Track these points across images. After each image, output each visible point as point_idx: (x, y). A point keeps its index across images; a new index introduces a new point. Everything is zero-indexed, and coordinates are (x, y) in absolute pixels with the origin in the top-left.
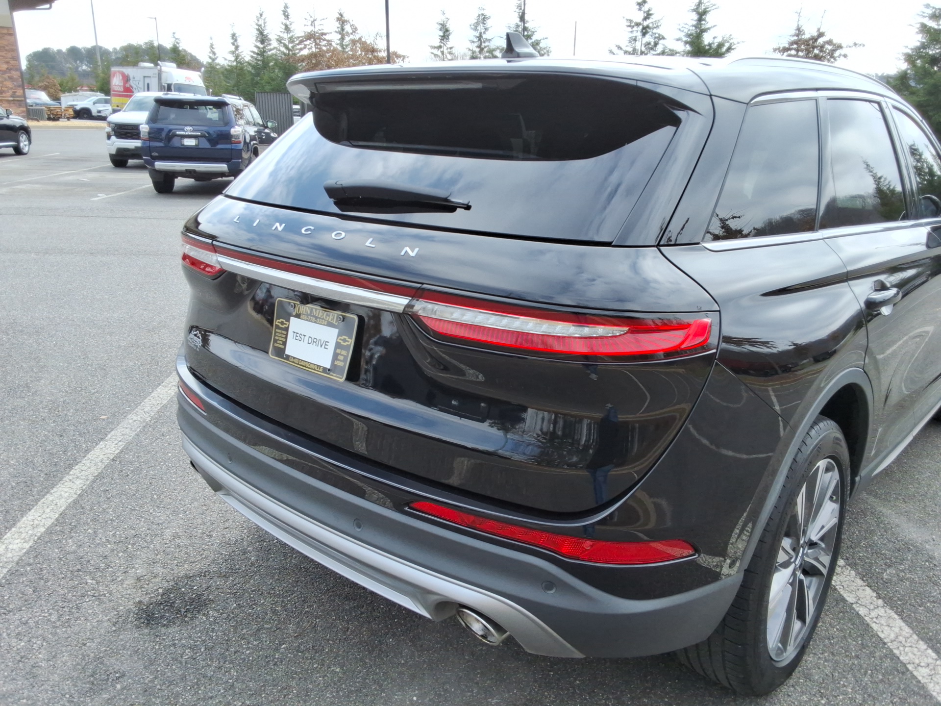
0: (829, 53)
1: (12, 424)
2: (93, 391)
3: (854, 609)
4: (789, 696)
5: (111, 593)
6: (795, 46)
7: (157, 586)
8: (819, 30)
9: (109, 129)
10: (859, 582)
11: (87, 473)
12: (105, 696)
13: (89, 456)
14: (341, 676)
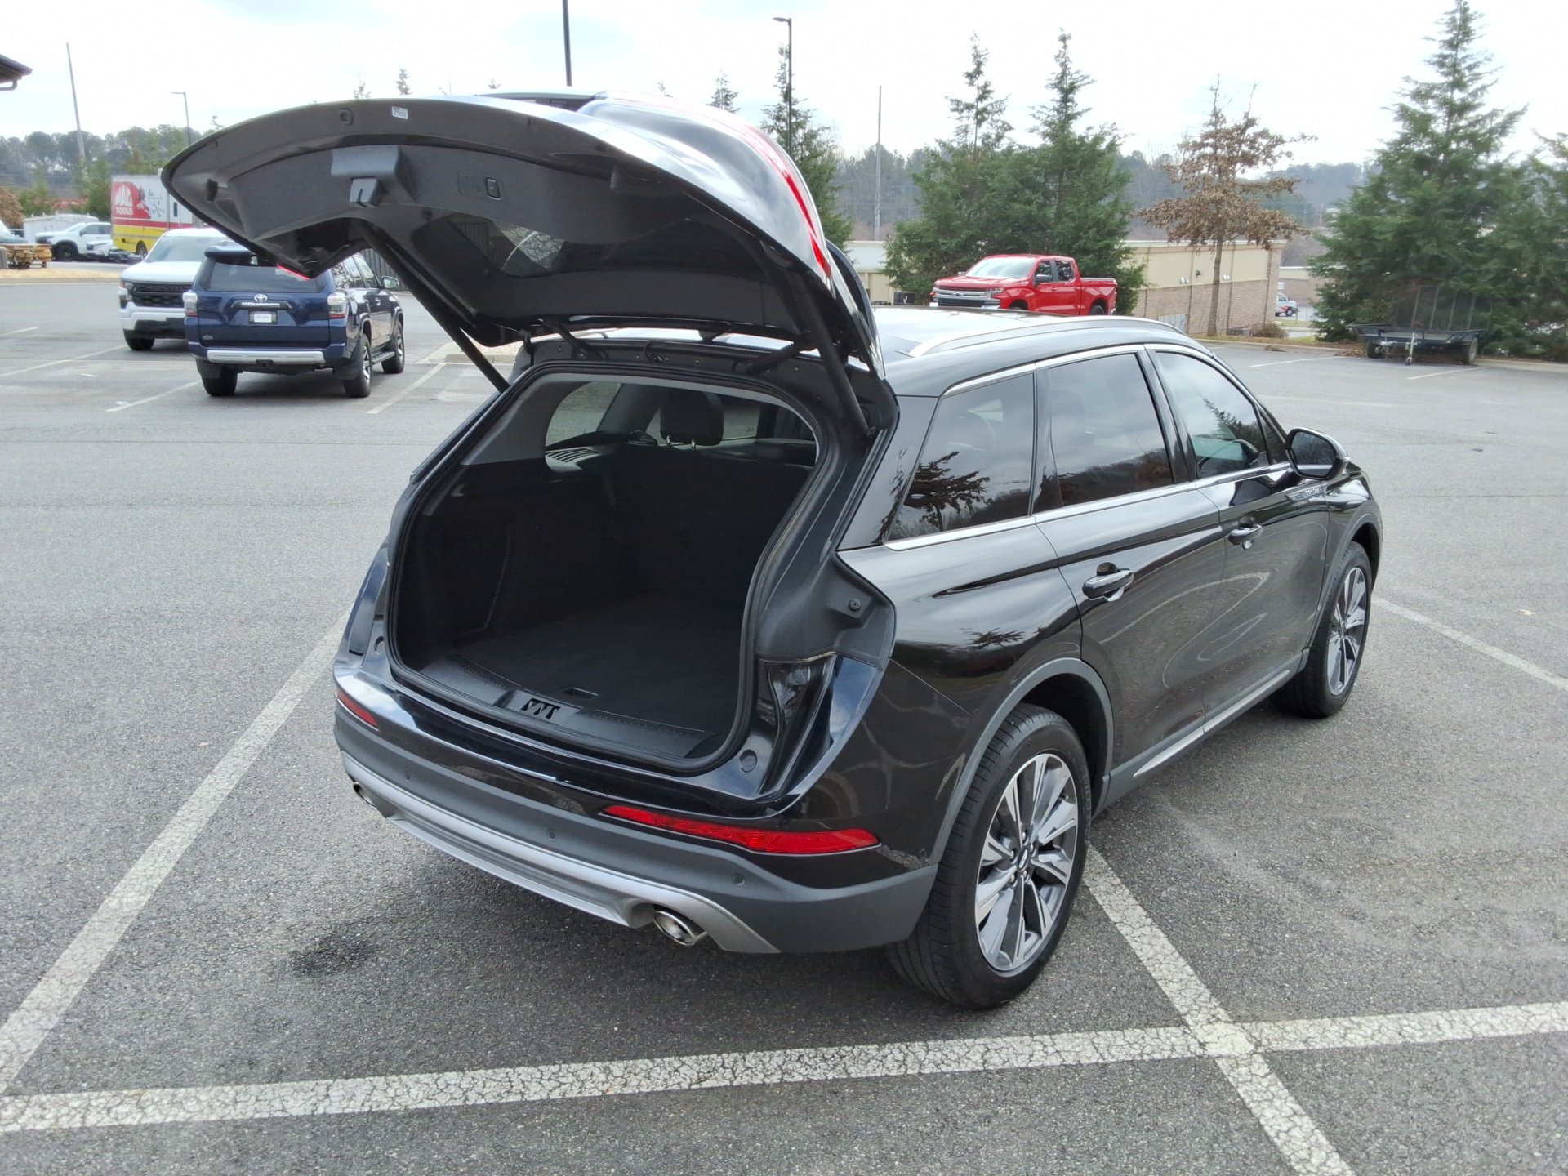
0: (1263, 151)
1: (83, 756)
2: (181, 711)
3: (1116, 928)
4: (1020, 1012)
5: (258, 944)
6: (1211, 141)
7: (312, 936)
8: (1247, 115)
9: (123, 291)
10: (1132, 901)
11: (199, 814)
13: (196, 793)
14: (535, 1011)
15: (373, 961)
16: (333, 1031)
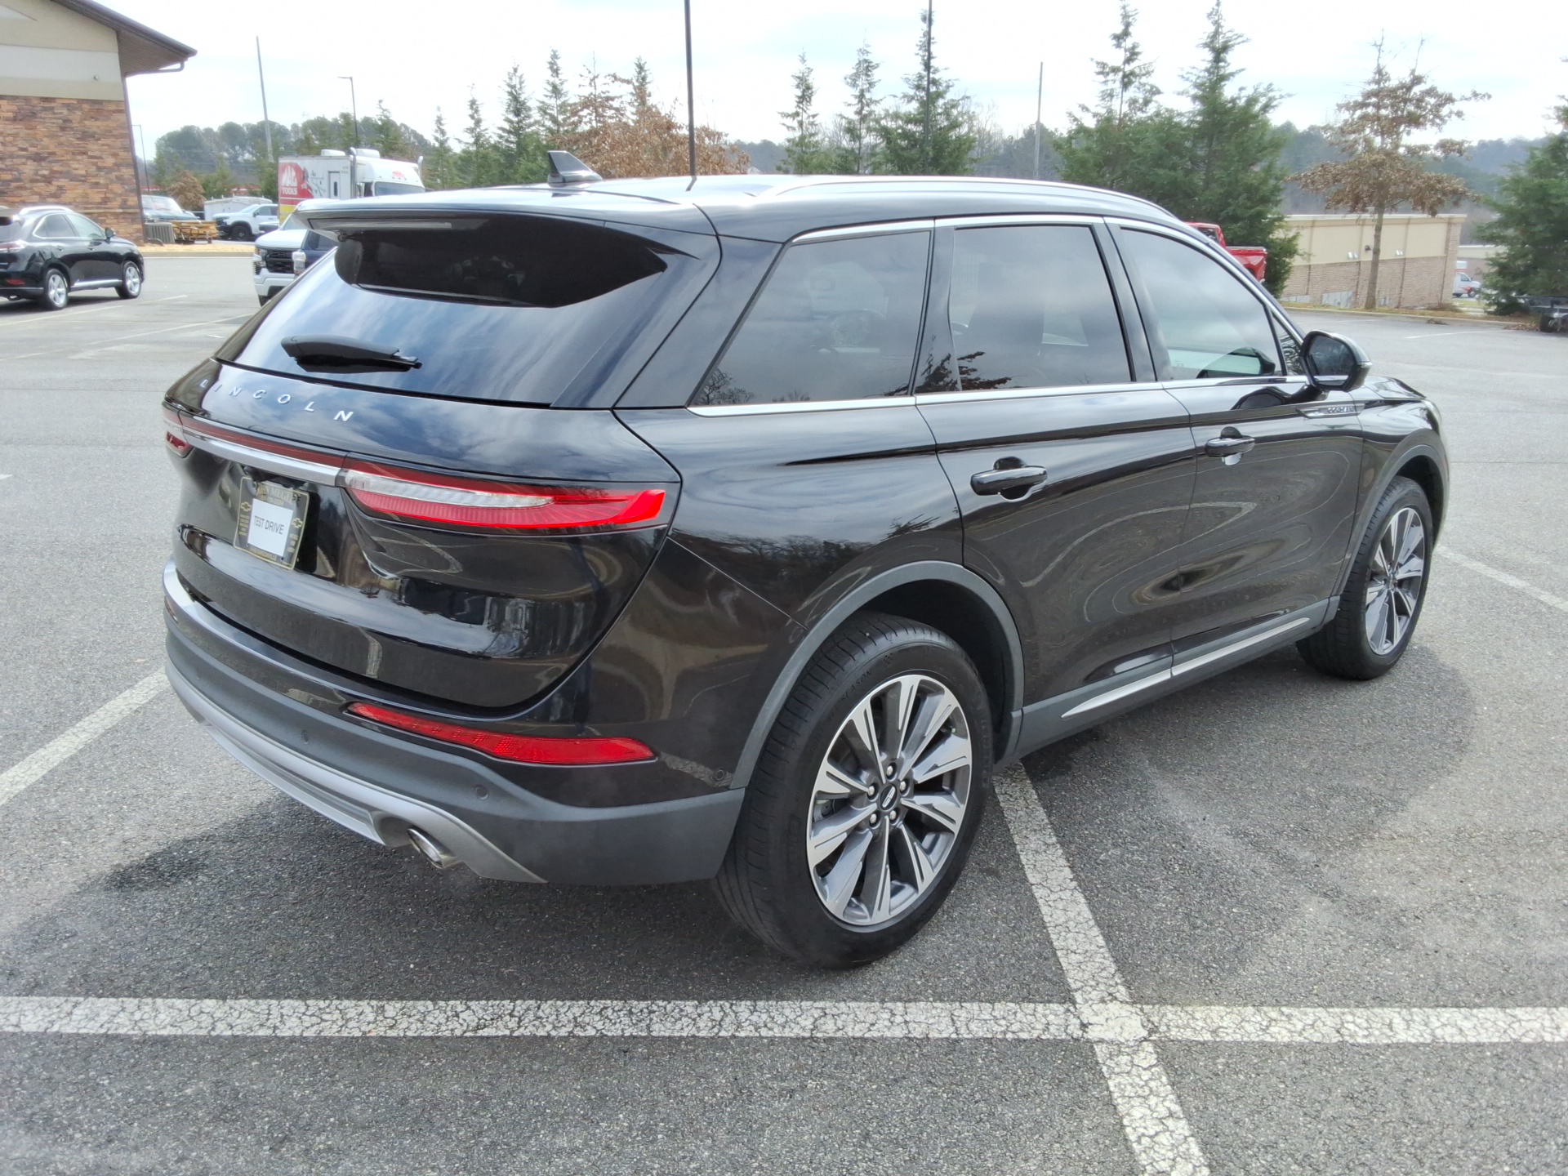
0: (1431, 110)
1: (18, 668)
2: (135, 629)
3: (1031, 890)
4: (880, 974)
5: (85, 855)
6: (1374, 100)
7: (144, 850)
8: (1413, 72)
9: (258, 258)
10: (1062, 862)
11: (97, 726)
12: (47, 954)
13: (107, 706)
14: (332, 942)
15: (191, 879)
16: (112, 947)
